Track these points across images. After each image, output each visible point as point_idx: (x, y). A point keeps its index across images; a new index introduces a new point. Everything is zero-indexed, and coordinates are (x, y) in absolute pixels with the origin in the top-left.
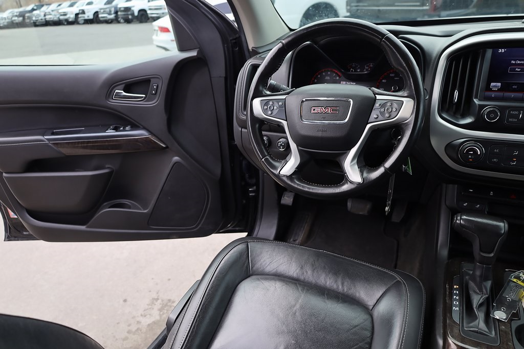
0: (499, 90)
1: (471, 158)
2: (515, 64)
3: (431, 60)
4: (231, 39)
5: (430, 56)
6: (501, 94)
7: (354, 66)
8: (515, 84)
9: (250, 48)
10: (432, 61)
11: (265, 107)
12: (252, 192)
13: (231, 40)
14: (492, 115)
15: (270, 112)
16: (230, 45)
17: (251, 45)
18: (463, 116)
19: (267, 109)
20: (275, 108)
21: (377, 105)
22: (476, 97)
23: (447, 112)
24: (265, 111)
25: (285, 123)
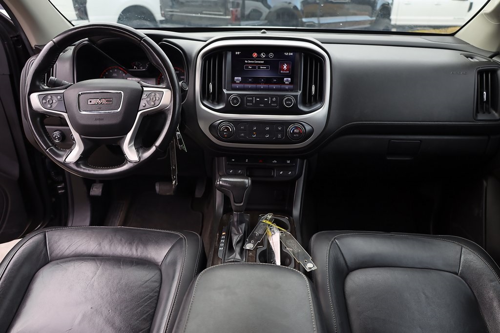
0: (241, 83)
1: (225, 135)
2: (248, 63)
3: (191, 59)
4: (11, 36)
5: (191, 56)
6: (242, 86)
7: (137, 64)
8: (250, 78)
9: (33, 46)
10: (193, 60)
11: (44, 101)
12: (61, 189)
13: (11, 38)
14: (235, 101)
15: (49, 106)
16: (12, 42)
17: (34, 43)
18: (219, 103)
19: (46, 103)
20: (54, 101)
21: (144, 96)
22: (225, 88)
23: (208, 100)
24: (43, 105)
25: (65, 115)
